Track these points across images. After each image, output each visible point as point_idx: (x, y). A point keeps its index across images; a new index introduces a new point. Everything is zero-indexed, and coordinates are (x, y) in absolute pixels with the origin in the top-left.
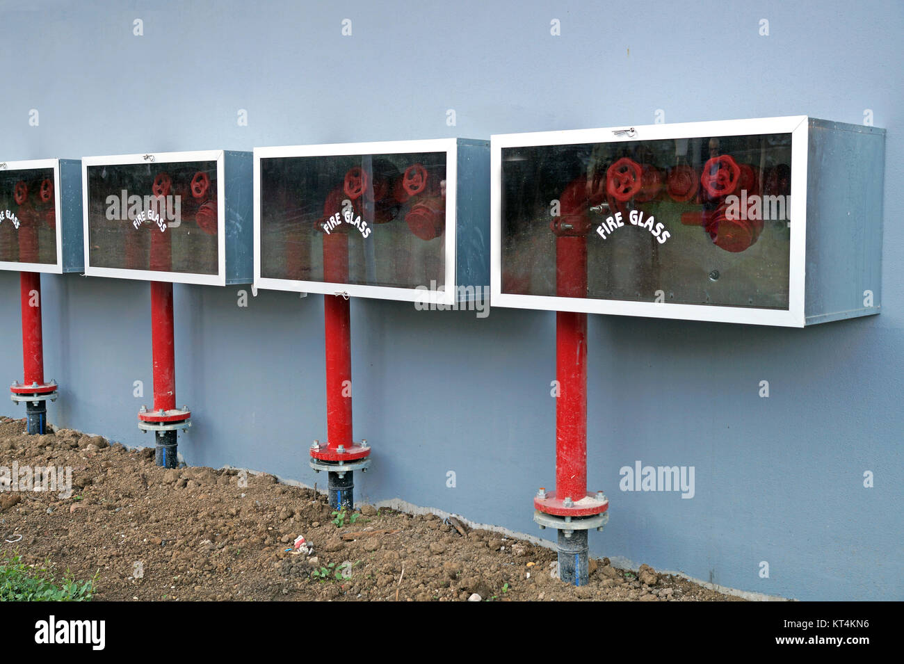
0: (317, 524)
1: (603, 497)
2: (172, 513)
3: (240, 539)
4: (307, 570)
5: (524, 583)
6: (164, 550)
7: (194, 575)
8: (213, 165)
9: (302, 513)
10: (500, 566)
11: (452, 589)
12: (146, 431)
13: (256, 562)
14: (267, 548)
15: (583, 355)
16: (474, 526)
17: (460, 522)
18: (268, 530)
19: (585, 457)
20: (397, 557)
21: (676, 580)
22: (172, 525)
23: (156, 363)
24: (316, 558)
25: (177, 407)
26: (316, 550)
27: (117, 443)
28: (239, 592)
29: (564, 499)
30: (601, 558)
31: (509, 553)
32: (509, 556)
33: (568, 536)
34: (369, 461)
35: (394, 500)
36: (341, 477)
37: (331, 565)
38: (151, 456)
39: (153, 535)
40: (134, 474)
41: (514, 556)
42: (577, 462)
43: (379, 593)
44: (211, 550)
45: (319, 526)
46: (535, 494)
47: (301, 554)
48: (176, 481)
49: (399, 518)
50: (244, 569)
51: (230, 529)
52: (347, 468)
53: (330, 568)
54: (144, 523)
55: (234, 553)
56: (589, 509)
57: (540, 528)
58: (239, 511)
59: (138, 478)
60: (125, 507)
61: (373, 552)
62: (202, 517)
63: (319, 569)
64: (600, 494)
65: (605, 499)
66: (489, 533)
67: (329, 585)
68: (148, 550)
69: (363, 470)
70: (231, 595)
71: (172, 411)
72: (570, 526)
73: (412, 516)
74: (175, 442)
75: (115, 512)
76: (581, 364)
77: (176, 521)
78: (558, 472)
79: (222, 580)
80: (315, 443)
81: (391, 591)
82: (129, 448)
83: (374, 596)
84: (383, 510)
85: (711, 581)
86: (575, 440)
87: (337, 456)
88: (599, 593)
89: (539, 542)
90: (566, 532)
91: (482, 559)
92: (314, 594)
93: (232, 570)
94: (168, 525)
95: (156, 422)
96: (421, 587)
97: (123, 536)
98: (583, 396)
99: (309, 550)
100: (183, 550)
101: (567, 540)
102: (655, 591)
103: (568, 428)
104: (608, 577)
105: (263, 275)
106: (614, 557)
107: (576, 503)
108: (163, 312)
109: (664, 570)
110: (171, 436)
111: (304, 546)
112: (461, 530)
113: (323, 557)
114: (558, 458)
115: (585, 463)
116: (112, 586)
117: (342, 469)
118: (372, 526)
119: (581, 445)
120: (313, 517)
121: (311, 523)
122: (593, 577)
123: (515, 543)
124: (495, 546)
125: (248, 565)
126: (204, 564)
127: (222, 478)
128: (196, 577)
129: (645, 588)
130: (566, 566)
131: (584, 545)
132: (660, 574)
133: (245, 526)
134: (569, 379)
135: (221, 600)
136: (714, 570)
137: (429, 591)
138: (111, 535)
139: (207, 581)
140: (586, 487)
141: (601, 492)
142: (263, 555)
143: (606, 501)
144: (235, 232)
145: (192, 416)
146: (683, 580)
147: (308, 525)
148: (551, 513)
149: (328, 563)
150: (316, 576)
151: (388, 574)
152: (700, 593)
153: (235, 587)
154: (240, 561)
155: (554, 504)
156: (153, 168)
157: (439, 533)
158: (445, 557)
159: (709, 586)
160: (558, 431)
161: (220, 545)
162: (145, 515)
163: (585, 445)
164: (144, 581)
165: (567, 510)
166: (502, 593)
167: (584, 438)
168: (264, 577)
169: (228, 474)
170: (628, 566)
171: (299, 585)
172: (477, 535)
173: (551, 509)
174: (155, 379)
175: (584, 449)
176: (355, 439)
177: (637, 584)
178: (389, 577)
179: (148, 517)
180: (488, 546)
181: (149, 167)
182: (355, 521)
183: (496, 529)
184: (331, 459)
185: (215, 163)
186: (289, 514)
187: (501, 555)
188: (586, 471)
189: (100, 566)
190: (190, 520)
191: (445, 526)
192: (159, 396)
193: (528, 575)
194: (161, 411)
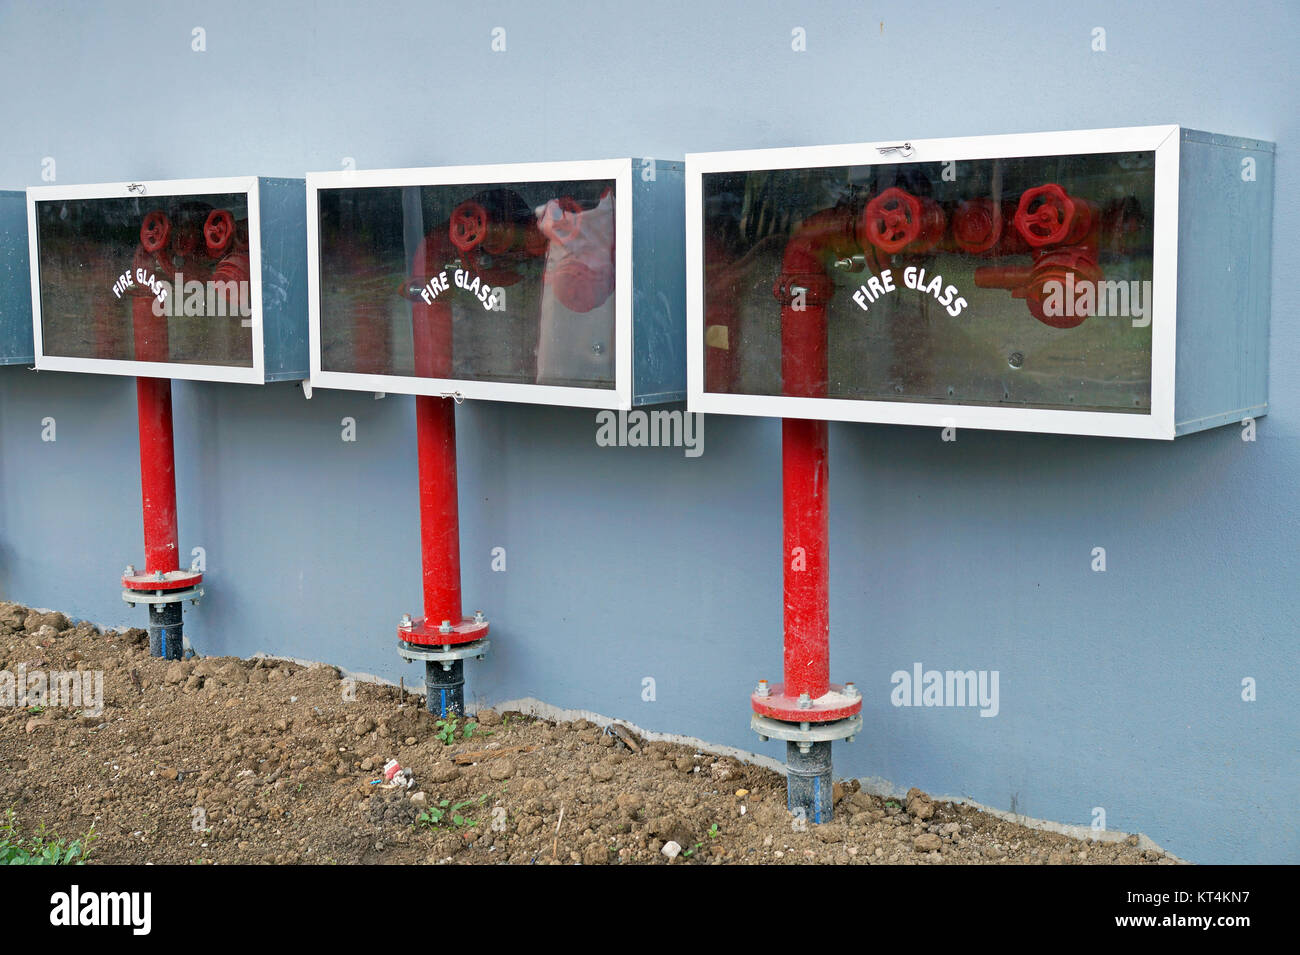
0: (413, 740)
1: (855, 691)
2: (187, 729)
3: (300, 768)
4: (410, 812)
5: (737, 822)
6: (182, 788)
7: (235, 825)
8: (241, 199)
9: (388, 724)
10: (698, 796)
11: (637, 836)
12: (134, 604)
13: (328, 802)
14: (342, 781)
15: (822, 482)
16: (650, 736)
17: (628, 731)
18: (339, 751)
19: (827, 632)
20: (542, 787)
21: (962, 811)
22: (190, 748)
23: (148, 500)
24: (422, 794)
25: (180, 567)
26: (418, 780)
27: (84, 622)
28: (310, 850)
29: (798, 695)
30: (848, 781)
31: (707, 775)
32: (708, 780)
33: (805, 750)
34: (487, 643)
35: (524, 700)
36: (447, 669)
37: (444, 803)
38: (140, 642)
39: (163, 765)
40: (119, 671)
41: (715, 781)
42: (816, 640)
43: (523, 844)
44: (256, 785)
45: (417, 743)
46: (753, 689)
47: (397, 787)
48: (186, 679)
49: (535, 728)
50: (311, 814)
51: (281, 752)
52: (455, 655)
53: (442, 808)
54: (144, 745)
55: (294, 788)
56: (836, 711)
57: (761, 739)
58: (291, 723)
59: (126, 676)
60: (112, 721)
61: (506, 782)
62: (236, 735)
63: (426, 810)
64: (850, 687)
65: (857, 695)
66: (675, 747)
67: (445, 834)
68: (158, 789)
69: (478, 657)
70: (297, 855)
71: (174, 573)
72: (807, 736)
73: (554, 724)
74: (179, 619)
75: (98, 731)
76: (820, 496)
77: (195, 742)
78: (787, 656)
79: (279, 832)
80: (406, 619)
81: (541, 841)
82: (103, 629)
83: (515, 848)
84: (511, 716)
85: (1013, 810)
86: (813, 608)
87: (441, 637)
88: (851, 833)
89: (750, 758)
90: (802, 745)
91: (670, 786)
92: (423, 849)
93: (293, 816)
94: (183, 748)
95: (150, 590)
96: (588, 833)
97: (116, 767)
98: (824, 542)
99: (408, 782)
100: (212, 786)
101: (803, 757)
102: (934, 828)
103: (802, 591)
104: (862, 809)
105: (325, 368)
106: (868, 779)
107: (816, 702)
108: (158, 424)
109: (943, 795)
110: (174, 610)
111: (401, 776)
112: (632, 744)
113: (430, 791)
114: (787, 636)
115: (826, 642)
116: (111, 847)
117: (448, 656)
118: (497, 741)
119: (821, 616)
120: (406, 729)
121: (403, 739)
122: (839, 809)
123: (715, 761)
124: (687, 766)
125: (317, 807)
126: (249, 808)
127: (256, 672)
128: (238, 828)
129: (918, 825)
130: (801, 795)
131: (827, 764)
132: (937, 802)
133: (304, 746)
134: (803, 518)
135: (282, 863)
136: (1017, 794)
137: (602, 839)
138: (96, 766)
139: (255, 833)
140: (828, 678)
141: (851, 684)
142: (337, 790)
143: (859, 698)
144: (278, 302)
145: (203, 580)
146: (972, 810)
147: (399, 743)
148: (780, 717)
149: (439, 800)
150: (424, 821)
151: (534, 815)
152: (999, 829)
153: (301, 842)
154: (303, 801)
155: (781, 703)
156: (143, 203)
157: (599, 749)
158: (614, 785)
159: (1011, 818)
160: (786, 596)
161: (269, 778)
162: (144, 734)
163: (827, 615)
164: (160, 837)
165: (804, 713)
166: (709, 838)
167: (826, 605)
168: (345, 825)
169: (264, 666)
170: (887, 792)
171: (400, 835)
172: (657, 750)
173: (779, 712)
174: (146, 525)
175: (825, 622)
176: (465, 612)
177: (904, 818)
178: (536, 819)
179: (150, 737)
180: (676, 767)
181: (137, 202)
182: (471, 734)
183: (683, 741)
184: (431, 642)
185: (243, 197)
186: (369, 727)
187: (696, 779)
188: (828, 654)
189: (86, 816)
190: (217, 739)
191: (607, 738)
192: (153, 551)
193: (743, 810)
194: (158, 573)
